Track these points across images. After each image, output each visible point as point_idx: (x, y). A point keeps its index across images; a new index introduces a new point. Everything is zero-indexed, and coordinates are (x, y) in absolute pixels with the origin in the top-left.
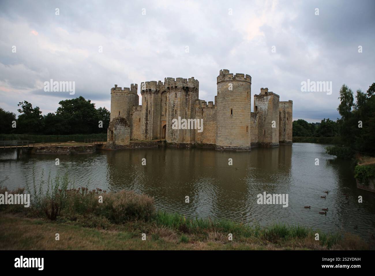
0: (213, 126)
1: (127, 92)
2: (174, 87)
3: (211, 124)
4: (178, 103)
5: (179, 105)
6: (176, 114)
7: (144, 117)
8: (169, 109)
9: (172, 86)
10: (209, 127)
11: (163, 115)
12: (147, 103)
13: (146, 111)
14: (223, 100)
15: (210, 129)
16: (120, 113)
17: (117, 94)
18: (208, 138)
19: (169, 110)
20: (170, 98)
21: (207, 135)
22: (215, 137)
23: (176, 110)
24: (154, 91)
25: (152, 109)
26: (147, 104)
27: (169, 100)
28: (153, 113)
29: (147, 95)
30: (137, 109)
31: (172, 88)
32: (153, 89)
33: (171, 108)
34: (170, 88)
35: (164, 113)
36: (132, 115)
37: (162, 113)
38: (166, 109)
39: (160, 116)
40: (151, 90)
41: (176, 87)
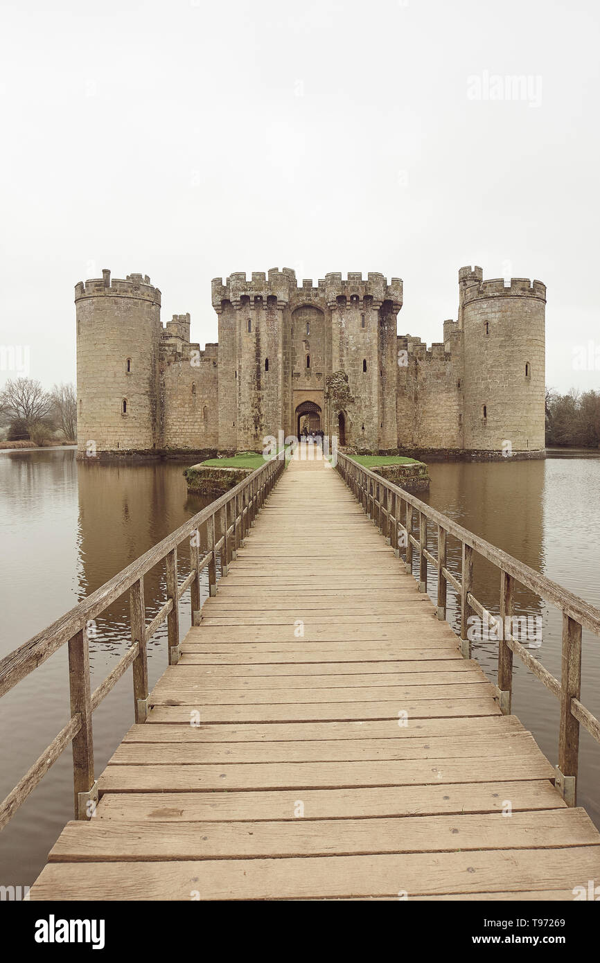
0: (448, 403)
1: (148, 298)
2: (361, 298)
3: (441, 400)
4: (371, 342)
5: (376, 348)
6: (365, 370)
7: (248, 377)
8: (342, 356)
9: (355, 293)
10: (436, 407)
11: (298, 375)
12: (257, 335)
13: (253, 360)
14: (505, 340)
15: (437, 412)
16: (131, 364)
17: (116, 303)
18: (434, 434)
19: (341, 361)
20: (344, 326)
21: (430, 428)
22: (452, 430)
23: (365, 361)
24: (284, 304)
25: (276, 356)
26: (258, 340)
27: (342, 333)
28: (280, 366)
29: (258, 313)
30: (180, 354)
31: (355, 299)
32: (282, 295)
33: (347, 353)
34: (349, 299)
35: (300, 367)
36: (161, 373)
37: (293, 368)
38: (308, 358)
39: (291, 375)
40: (272, 299)
41: (368, 298)
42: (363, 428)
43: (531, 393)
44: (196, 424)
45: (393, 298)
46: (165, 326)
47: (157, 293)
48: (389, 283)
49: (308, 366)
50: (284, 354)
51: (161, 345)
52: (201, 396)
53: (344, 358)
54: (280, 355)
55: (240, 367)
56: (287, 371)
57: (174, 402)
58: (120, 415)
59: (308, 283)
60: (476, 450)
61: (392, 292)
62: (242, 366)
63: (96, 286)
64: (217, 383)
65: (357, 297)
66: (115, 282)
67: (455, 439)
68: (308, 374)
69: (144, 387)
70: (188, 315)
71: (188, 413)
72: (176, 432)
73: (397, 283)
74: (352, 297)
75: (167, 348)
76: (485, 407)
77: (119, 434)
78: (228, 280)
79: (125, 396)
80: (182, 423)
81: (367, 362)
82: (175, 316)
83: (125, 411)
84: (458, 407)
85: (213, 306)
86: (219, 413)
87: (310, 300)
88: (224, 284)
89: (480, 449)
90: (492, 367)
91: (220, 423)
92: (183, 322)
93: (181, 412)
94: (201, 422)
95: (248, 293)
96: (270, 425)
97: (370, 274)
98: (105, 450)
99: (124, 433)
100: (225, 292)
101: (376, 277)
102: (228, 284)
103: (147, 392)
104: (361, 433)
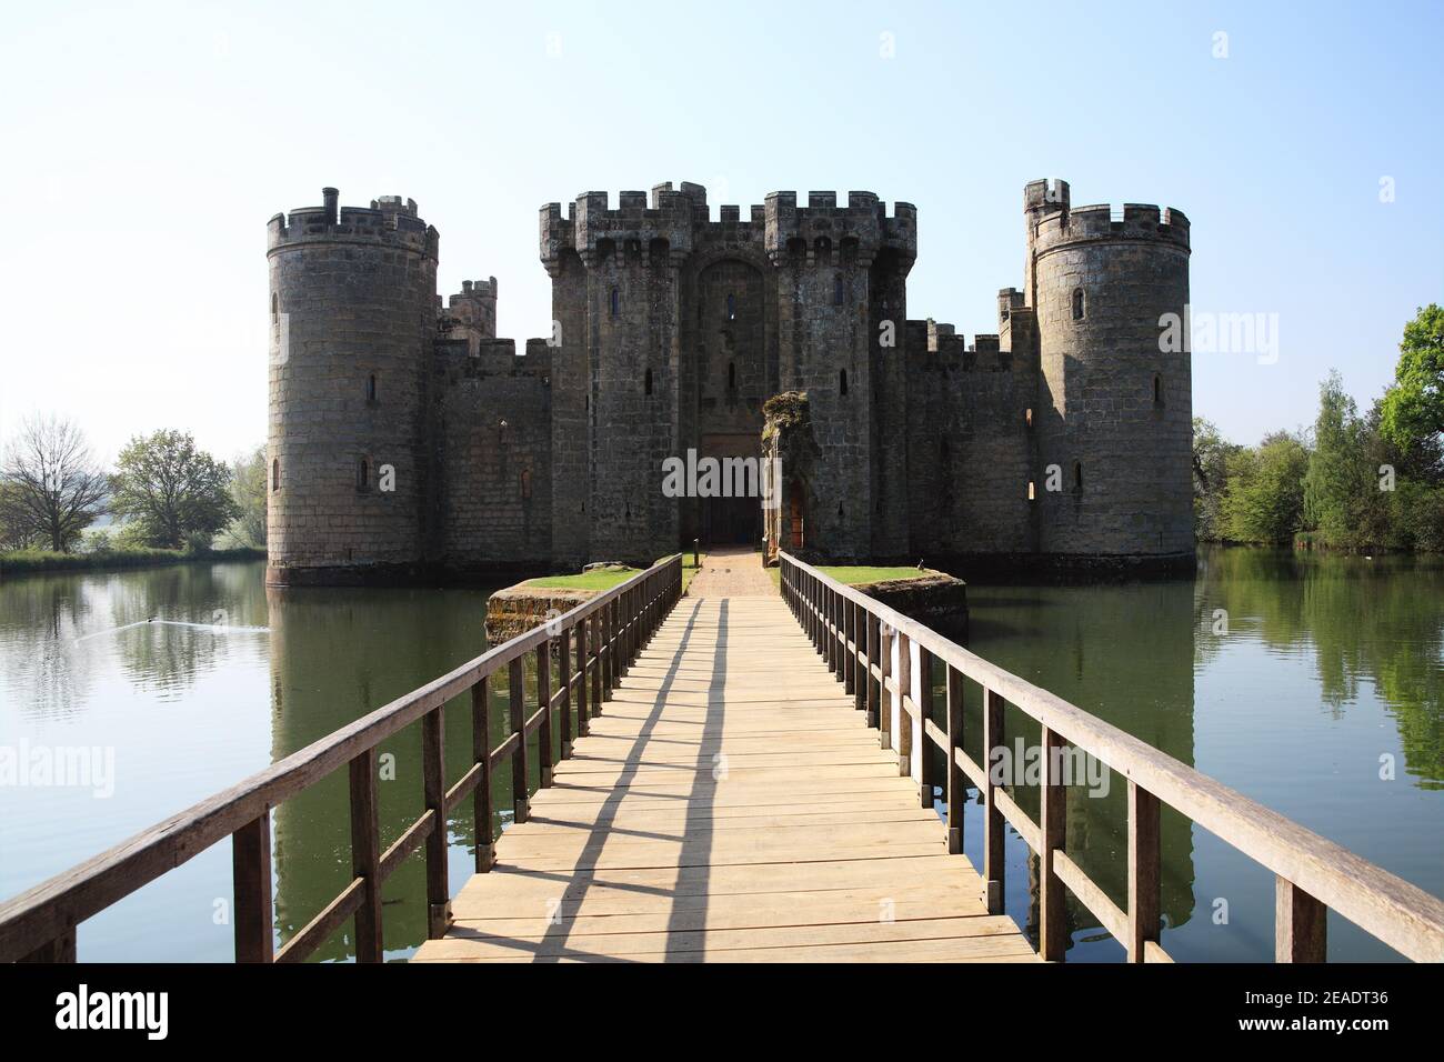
0: (1008, 458)
1: (413, 245)
2: (834, 243)
4: (855, 334)
6: (844, 389)
7: (610, 409)
8: (799, 361)
9: (823, 234)
10: (985, 466)
11: (712, 402)
13: (623, 371)
15: (987, 477)
16: (378, 384)
18: (981, 523)
19: (798, 373)
20: (801, 300)
23: (843, 373)
24: (682, 255)
25: (667, 364)
26: (632, 331)
27: (797, 314)
28: (676, 384)
29: (633, 276)
30: (476, 362)
31: (822, 244)
32: (679, 238)
33: (809, 356)
34: (811, 244)
35: (715, 387)
36: (437, 400)
37: (701, 388)
38: (732, 366)
39: (696, 403)
40: (660, 245)
41: (849, 243)
42: (841, 512)
43: (1165, 436)
44: (507, 507)
45: (897, 243)
46: (446, 304)
47: (431, 236)
48: (890, 213)
49: (731, 384)
50: (684, 359)
51: (436, 343)
52: (517, 450)
53: (802, 368)
54: (674, 362)
55: (595, 387)
56: (690, 394)
57: (463, 462)
58: (353, 490)
59: (730, 212)
60: (1063, 554)
61: (894, 229)
62: (600, 386)
63: (310, 221)
64: (550, 420)
65: (828, 241)
66: (347, 211)
67: (1022, 532)
68: (732, 400)
69: (406, 432)
70: (493, 280)
71: (490, 485)
72: (467, 526)
73: (906, 212)
74: (817, 241)
75: (449, 349)
76: (1079, 466)
77: (353, 529)
78: (572, 207)
79: (364, 450)
80: (479, 506)
81: (849, 373)
82: (467, 284)
83: (365, 482)
84: (1027, 467)
85: (543, 261)
86: (554, 482)
87: (736, 247)
88: (565, 215)
89: (1069, 551)
90: (1091, 382)
91: (554, 504)
92: (481, 297)
93: (476, 482)
94: (517, 503)
95: (613, 234)
96: (655, 507)
97: (854, 195)
98: (323, 564)
99: (361, 530)
100: (566, 233)
101: (865, 202)
102: (572, 213)
103: (410, 441)
104: (837, 522)
